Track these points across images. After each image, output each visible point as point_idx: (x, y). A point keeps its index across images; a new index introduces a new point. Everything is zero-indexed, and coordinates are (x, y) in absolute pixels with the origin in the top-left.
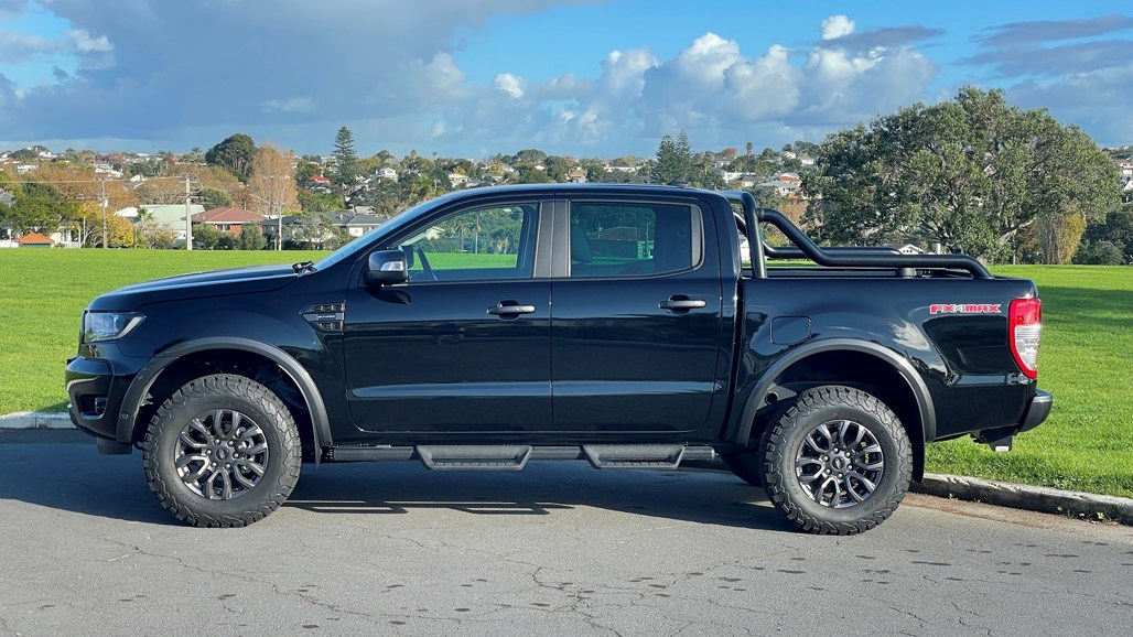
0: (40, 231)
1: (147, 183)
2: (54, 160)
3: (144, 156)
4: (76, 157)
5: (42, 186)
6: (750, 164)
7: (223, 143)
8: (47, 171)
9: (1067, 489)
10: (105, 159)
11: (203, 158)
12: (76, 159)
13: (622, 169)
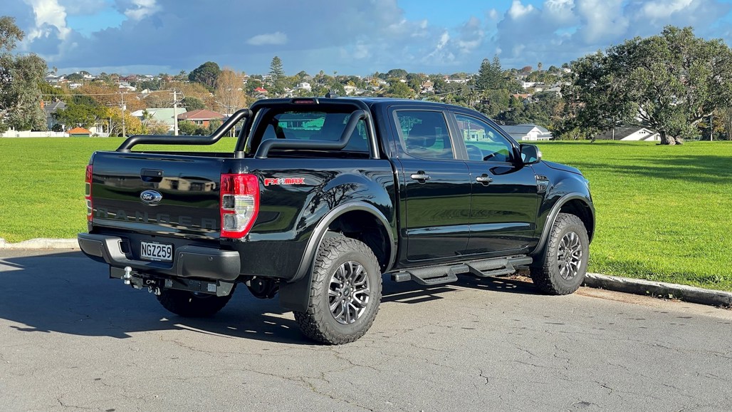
0: (83, 126)
1: (151, 94)
2: (93, 80)
3: (150, 77)
4: (107, 78)
5: (85, 97)
6: (541, 76)
7: (200, 68)
8: (88, 87)
9: (653, 280)
10: (125, 79)
11: (187, 78)
12: (107, 79)
13: (457, 81)
